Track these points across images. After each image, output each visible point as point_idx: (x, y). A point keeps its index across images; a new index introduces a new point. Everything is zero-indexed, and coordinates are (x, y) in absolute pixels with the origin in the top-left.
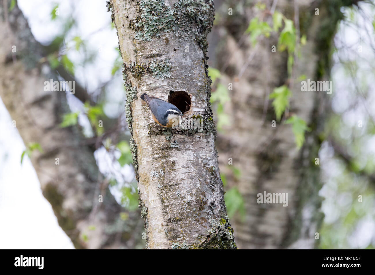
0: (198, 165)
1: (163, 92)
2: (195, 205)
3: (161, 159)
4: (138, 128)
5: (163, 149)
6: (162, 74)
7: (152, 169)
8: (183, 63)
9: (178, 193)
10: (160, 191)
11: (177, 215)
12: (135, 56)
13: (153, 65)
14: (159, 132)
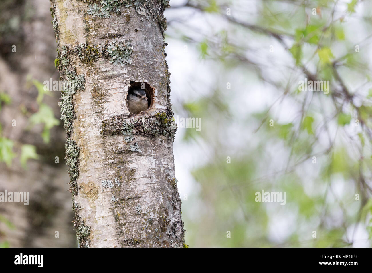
0: (161, 176)
1: (123, 82)
2: (158, 224)
3: (117, 165)
4: (84, 126)
5: (120, 153)
6: (121, 60)
7: (103, 178)
8: (145, 48)
9: (138, 208)
10: (114, 206)
11: (136, 236)
12: (86, 35)
13: (112, 48)
14: (117, 131)
